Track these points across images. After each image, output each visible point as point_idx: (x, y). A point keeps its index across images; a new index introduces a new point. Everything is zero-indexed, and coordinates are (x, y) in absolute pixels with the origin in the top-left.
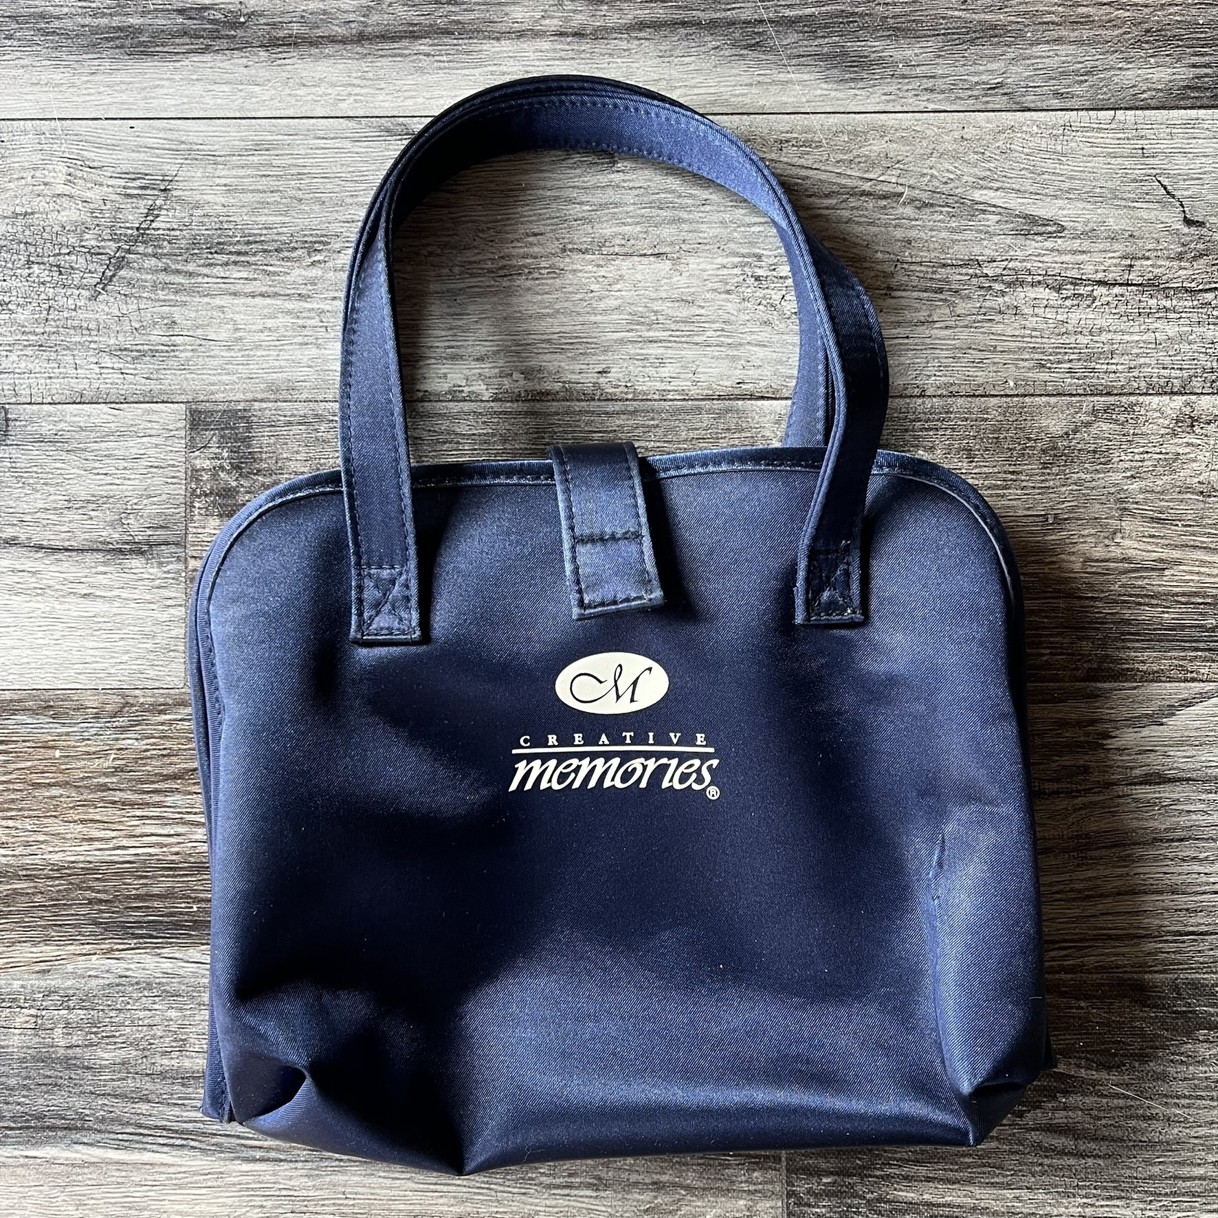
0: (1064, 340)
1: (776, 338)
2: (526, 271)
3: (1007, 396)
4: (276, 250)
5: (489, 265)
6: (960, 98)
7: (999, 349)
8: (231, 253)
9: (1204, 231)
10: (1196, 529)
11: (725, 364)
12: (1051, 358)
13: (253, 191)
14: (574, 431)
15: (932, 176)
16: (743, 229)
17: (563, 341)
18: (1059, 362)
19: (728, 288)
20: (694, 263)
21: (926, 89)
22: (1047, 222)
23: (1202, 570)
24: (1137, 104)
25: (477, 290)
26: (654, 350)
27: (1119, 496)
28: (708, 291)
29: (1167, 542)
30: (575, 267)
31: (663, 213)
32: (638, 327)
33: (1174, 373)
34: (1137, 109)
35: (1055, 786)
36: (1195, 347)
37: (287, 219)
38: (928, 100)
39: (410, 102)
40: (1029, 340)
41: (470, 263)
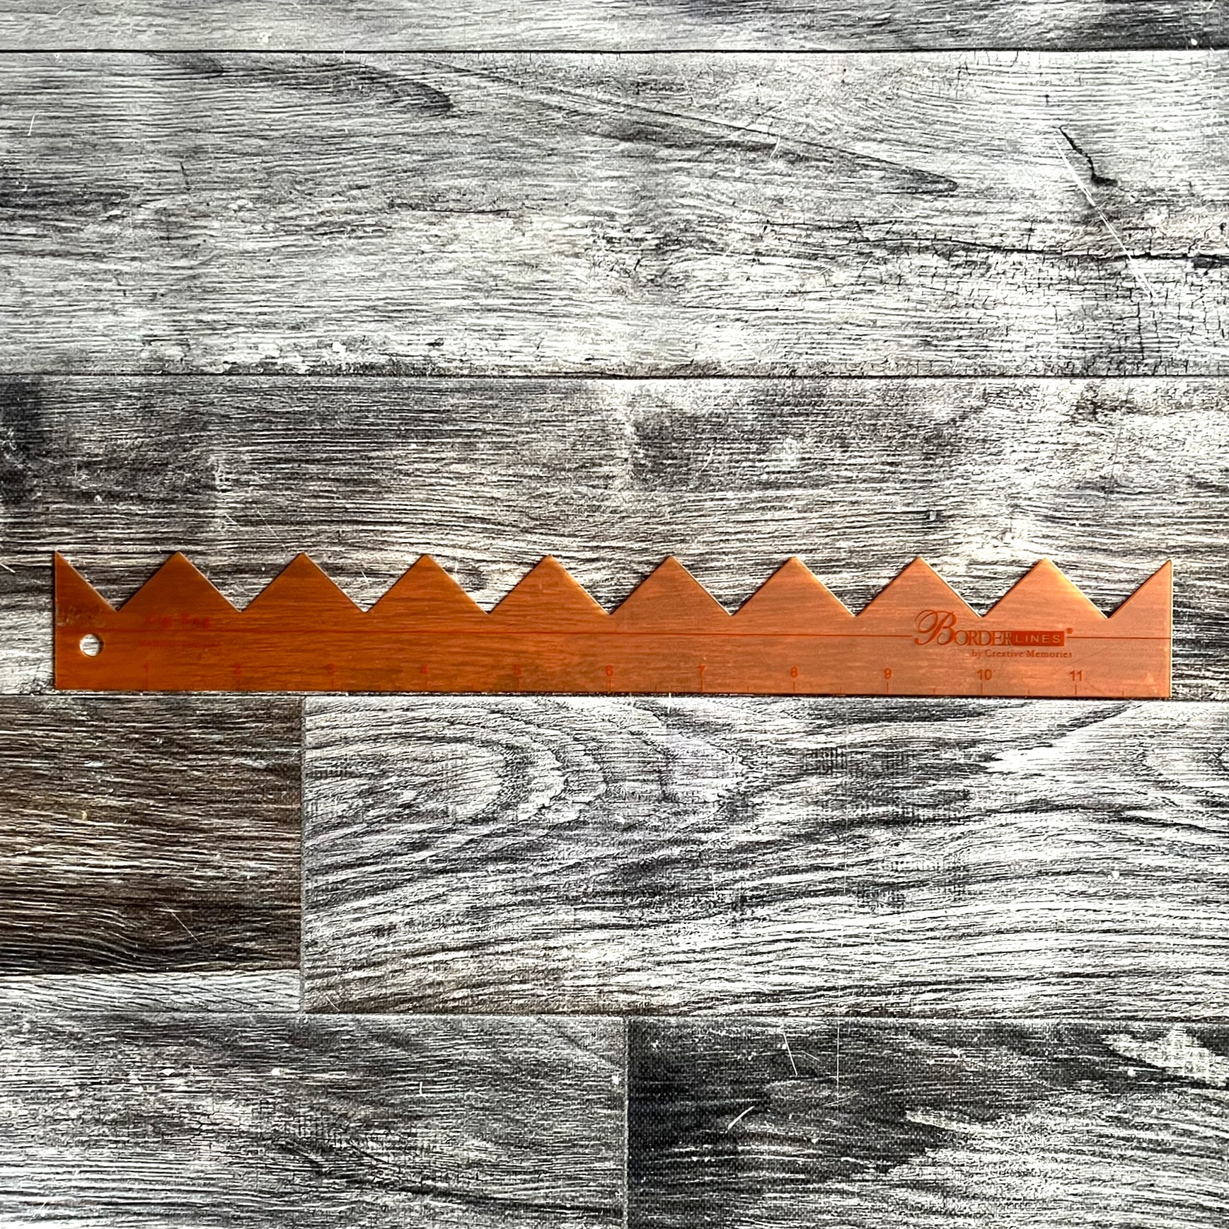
0: (954, 313)
1: (630, 309)
2: (349, 228)
3: (887, 377)
4: (68, 203)
5: (307, 221)
6: (842, 37)
7: (879, 324)
8: (17, 206)
9: (1115, 191)
10: (1095, 529)
11: (572, 337)
12: (938, 334)
13: (41, 135)
14: (402, 411)
15: (808, 125)
16: (593, 184)
17: (390, 308)
18: (947, 339)
19: (577, 250)
20: (538, 222)
21: (803, 26)
22: (937, 179)
23: (1102, 575)
24: (1043, 44)
25: (294, 249)
26: (492, 320)
27: (1010, 491)
28: (554, 254)
29: (1063, 543)
30: (404, 224)
31: (504, 164)
32: (475, 294)
33: (1076, 353)
34: (1042, 49)
35: (929, 813)
36: (1100, 323)
37: (79, 168)
38: (805, 38)
39: (217, 35)
40: (913, 313)
41: (285, 218)
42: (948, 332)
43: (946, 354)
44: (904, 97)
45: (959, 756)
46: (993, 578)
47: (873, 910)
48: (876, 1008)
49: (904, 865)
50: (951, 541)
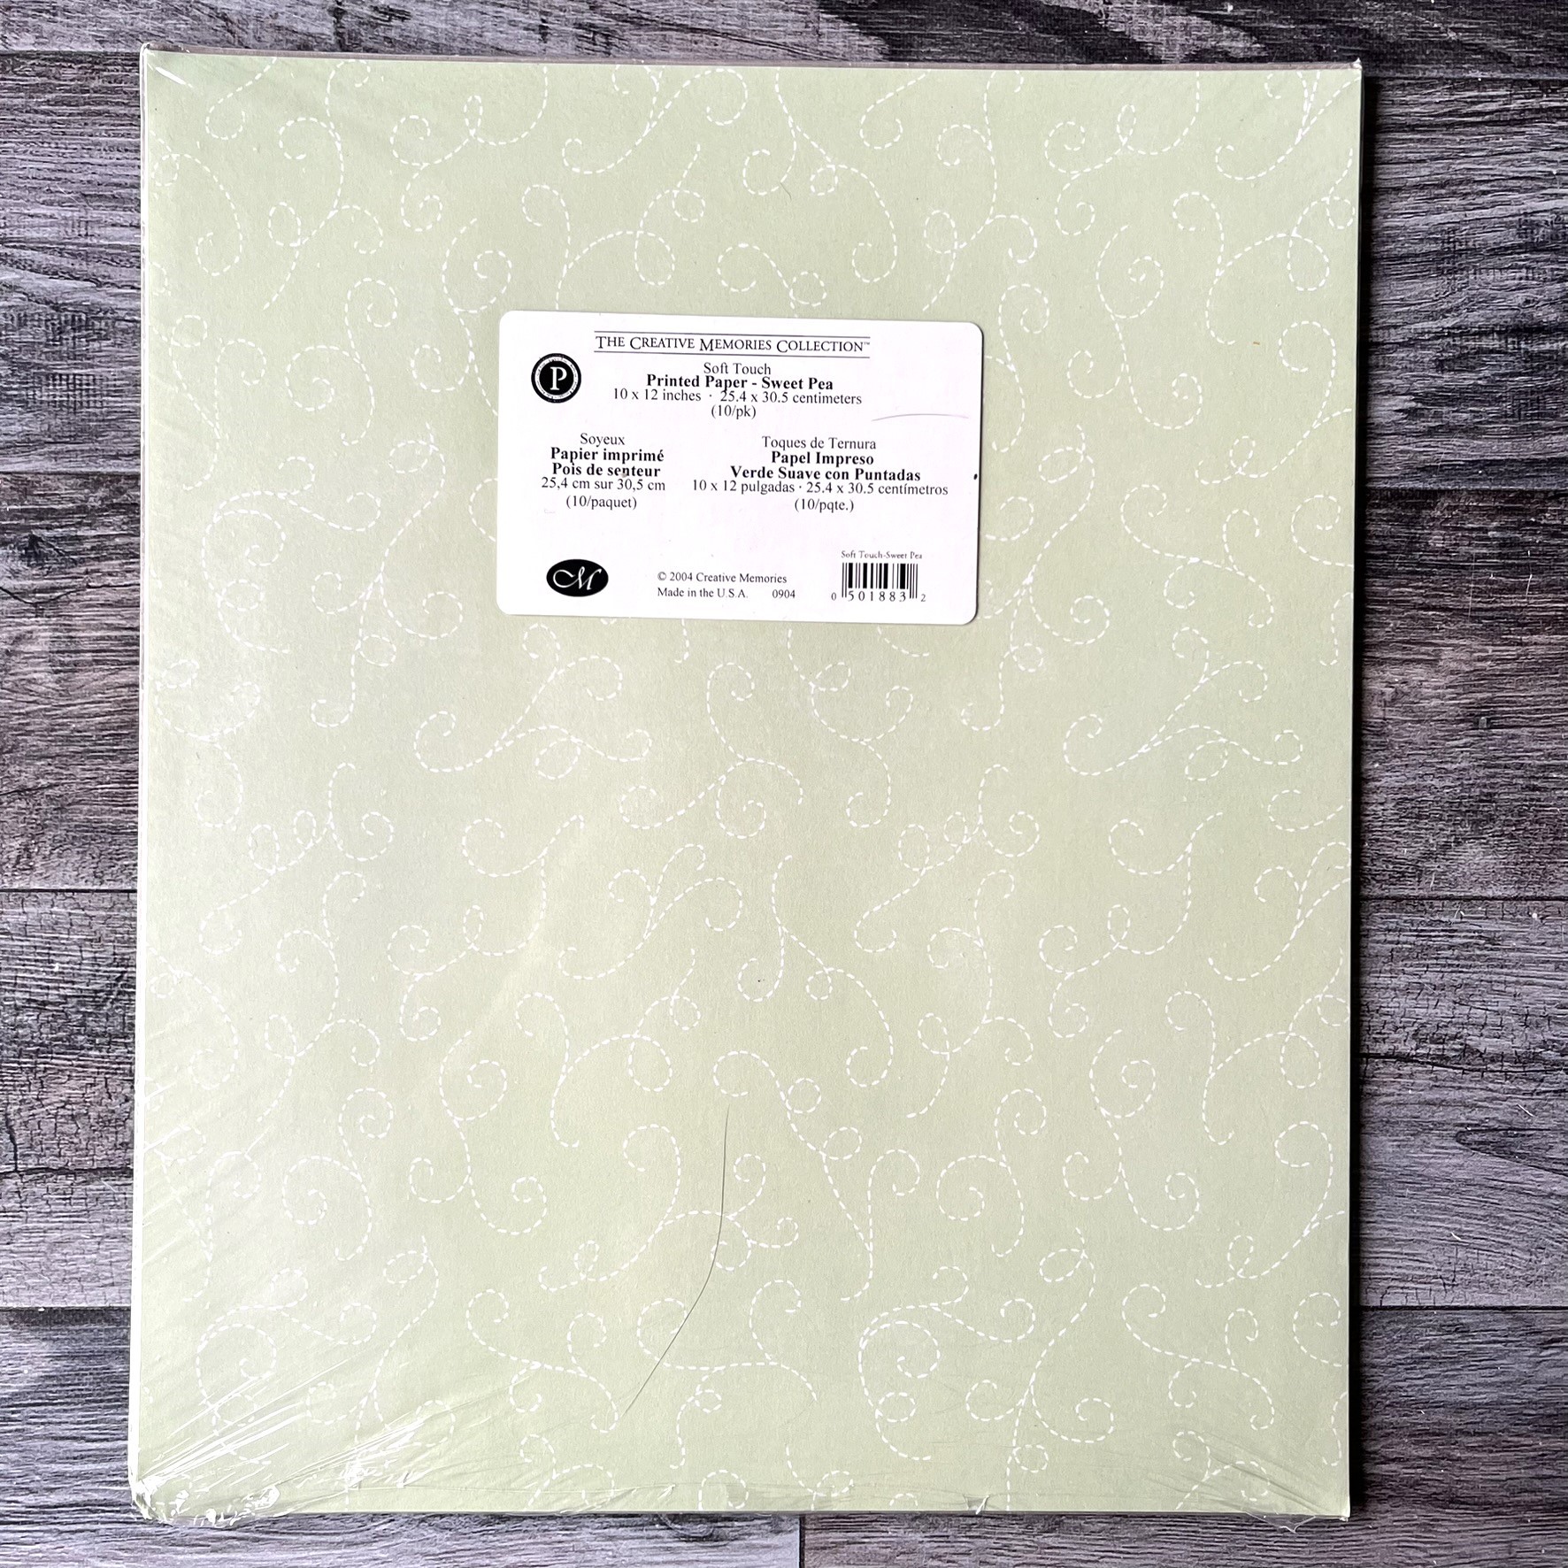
42: (1465, 953)
43: (1469, 927)
44: (1522, 1250)
45: (1451, 415)
46: (1408, 642)
47: (1558, 218)
48: (1554, 91)
49: (1518, 275)
50: (1461, 691)
